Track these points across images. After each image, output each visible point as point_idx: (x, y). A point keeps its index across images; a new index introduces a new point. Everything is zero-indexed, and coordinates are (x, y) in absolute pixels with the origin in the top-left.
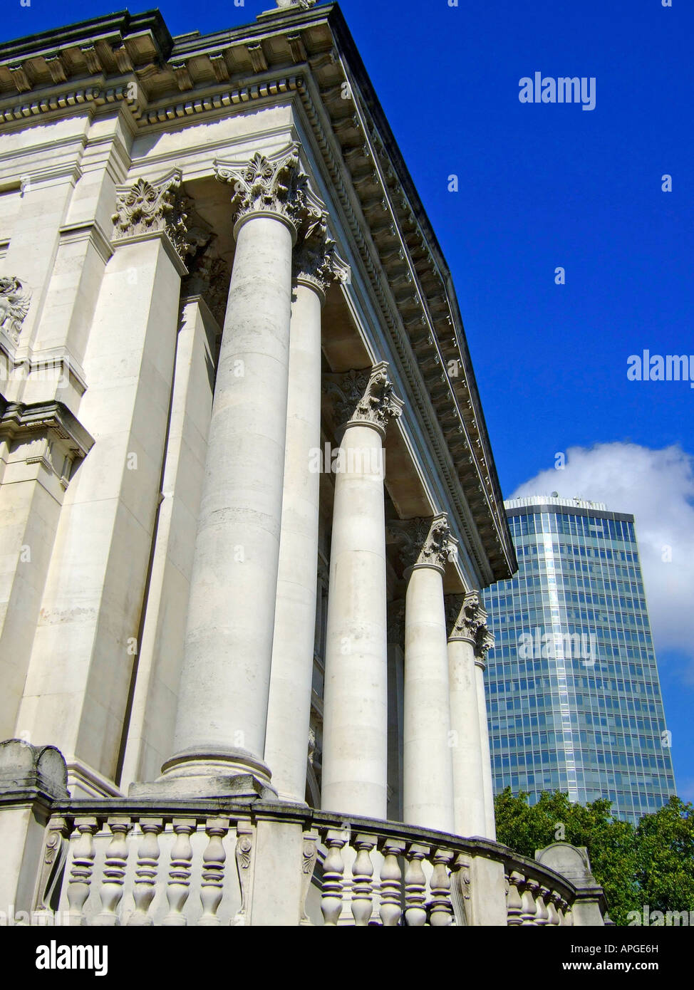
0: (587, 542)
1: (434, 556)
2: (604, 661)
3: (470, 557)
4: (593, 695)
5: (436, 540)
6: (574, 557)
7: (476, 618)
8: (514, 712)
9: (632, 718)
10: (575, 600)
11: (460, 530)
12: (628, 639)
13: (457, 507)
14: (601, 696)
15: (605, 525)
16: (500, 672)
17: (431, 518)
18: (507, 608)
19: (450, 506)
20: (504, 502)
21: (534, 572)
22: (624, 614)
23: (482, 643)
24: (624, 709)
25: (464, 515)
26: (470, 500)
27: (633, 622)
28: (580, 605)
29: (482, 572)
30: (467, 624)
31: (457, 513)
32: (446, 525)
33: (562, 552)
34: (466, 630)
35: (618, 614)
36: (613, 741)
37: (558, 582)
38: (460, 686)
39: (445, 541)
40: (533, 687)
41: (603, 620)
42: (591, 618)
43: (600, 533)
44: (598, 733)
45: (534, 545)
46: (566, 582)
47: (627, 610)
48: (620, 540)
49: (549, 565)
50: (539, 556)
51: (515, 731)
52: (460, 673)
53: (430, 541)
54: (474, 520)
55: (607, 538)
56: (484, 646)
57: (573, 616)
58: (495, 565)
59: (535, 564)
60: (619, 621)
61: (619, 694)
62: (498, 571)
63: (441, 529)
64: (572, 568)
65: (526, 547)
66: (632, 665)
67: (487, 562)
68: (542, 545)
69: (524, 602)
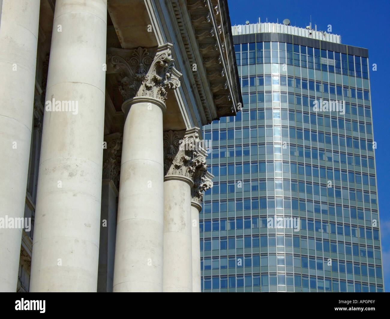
0: (317, 75)
1: (156, 90)
2: (324, 203)
3: (193, 91)
4: (311, 238)
5: (159, 73)
6: (302, 91)
7: (196, 156)
8: (228, 252)
9: (349, 263)
10: (300, 137)
11: (184, 62)
12: (352, 181)
13: (183, 37)
14: (319, 239)
15: (337, 59)
16: (216, 210)
17: (156, 48)
18: (227, 143)
19: (176, 36)
20: (232, 27)
21: (259, 105)
22: (350, 155)
23: (200, 183)
24: (341, 253)
25: (189, 46)
26: (197, 31)
27: (358, 163)
28: (304, 143)
29: (205, 108)
30: (186, 162)
31: (182, 44)
32: (170, 58)
33: (290, 85)
34: (184, 168)
35: (343, 154)
36: (328, 287)
37: (284, 118)
38: (175, 227)
39: (168, 74)
40: (249, 227)
41: (327, 159)
42: (315, 157)
43: (331, 67)
44: (313, 277)
45: (261, 76)
46: (292, 119)
47: (353, 151)
48: (352, 75)
49: (276, 98)
50: (266, 88)
51: (228, 272)
52: (175, 213)
53: (151, 74)
54: (200, 52)
55: (338, 73)
56: (202, 185)
57: (297, 154)
58: (219, 101)
59: (261, 96)
60: (343, 162)
61: (338, 238)
62: (222, 107)
63: (165, 61)
64: (299, 103)
65: (252, 78)
66: (353, 208)
67: (210, 97)
68: (269, 76)
69: (246, 137)
